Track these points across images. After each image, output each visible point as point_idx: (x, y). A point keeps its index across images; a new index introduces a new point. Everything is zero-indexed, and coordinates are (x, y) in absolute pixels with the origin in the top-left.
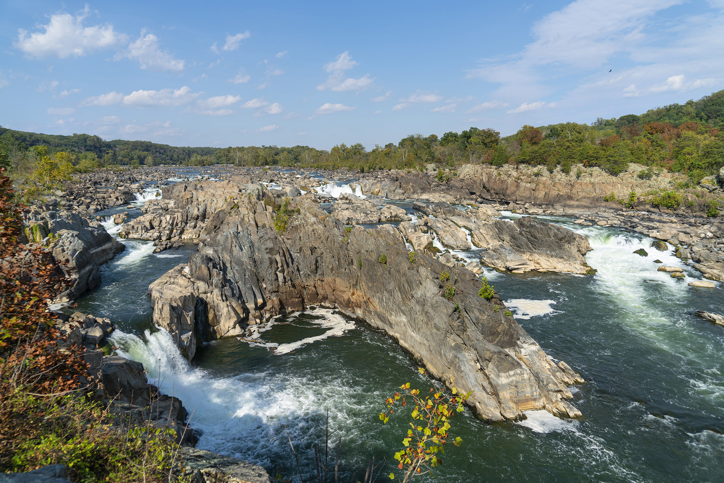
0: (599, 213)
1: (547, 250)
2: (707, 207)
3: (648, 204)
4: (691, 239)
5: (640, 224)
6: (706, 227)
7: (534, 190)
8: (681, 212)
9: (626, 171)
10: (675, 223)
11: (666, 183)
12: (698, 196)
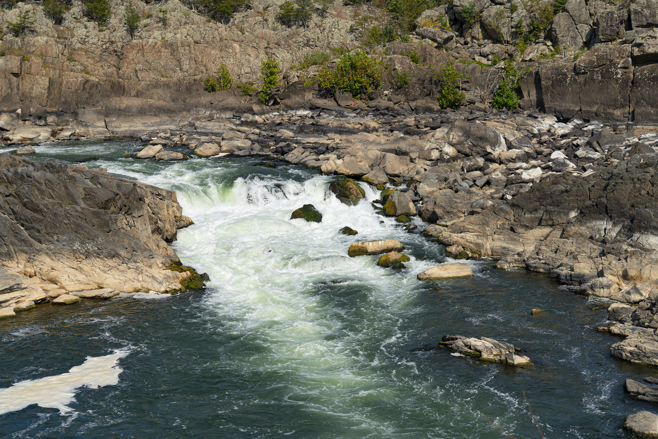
0: (197, 124)
1: (71, 242)
2: (436, 84)
3: (310, 89)
4: (412, 165)
5: (297, 142)
6: (439, 133)
7: (16, 75)
8: (384, 103)
9: (249, 7)
10: (375, 130)
11: (343, 32)
12: (415, 60)
